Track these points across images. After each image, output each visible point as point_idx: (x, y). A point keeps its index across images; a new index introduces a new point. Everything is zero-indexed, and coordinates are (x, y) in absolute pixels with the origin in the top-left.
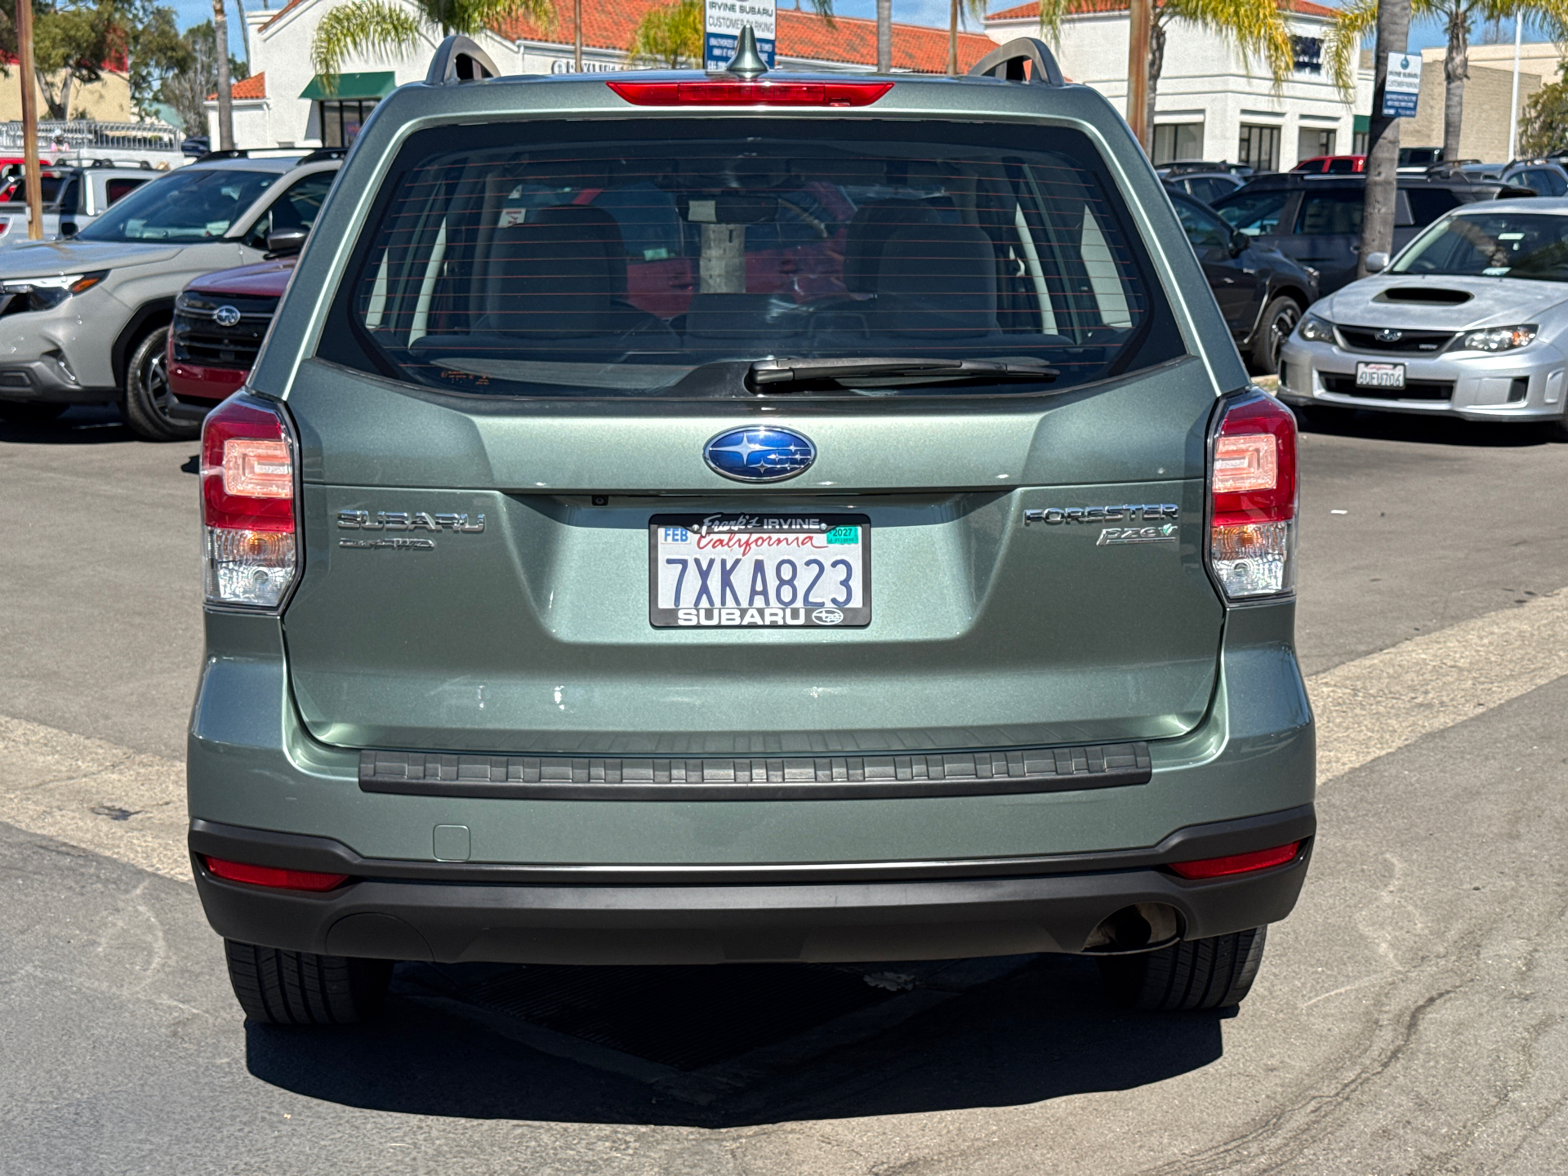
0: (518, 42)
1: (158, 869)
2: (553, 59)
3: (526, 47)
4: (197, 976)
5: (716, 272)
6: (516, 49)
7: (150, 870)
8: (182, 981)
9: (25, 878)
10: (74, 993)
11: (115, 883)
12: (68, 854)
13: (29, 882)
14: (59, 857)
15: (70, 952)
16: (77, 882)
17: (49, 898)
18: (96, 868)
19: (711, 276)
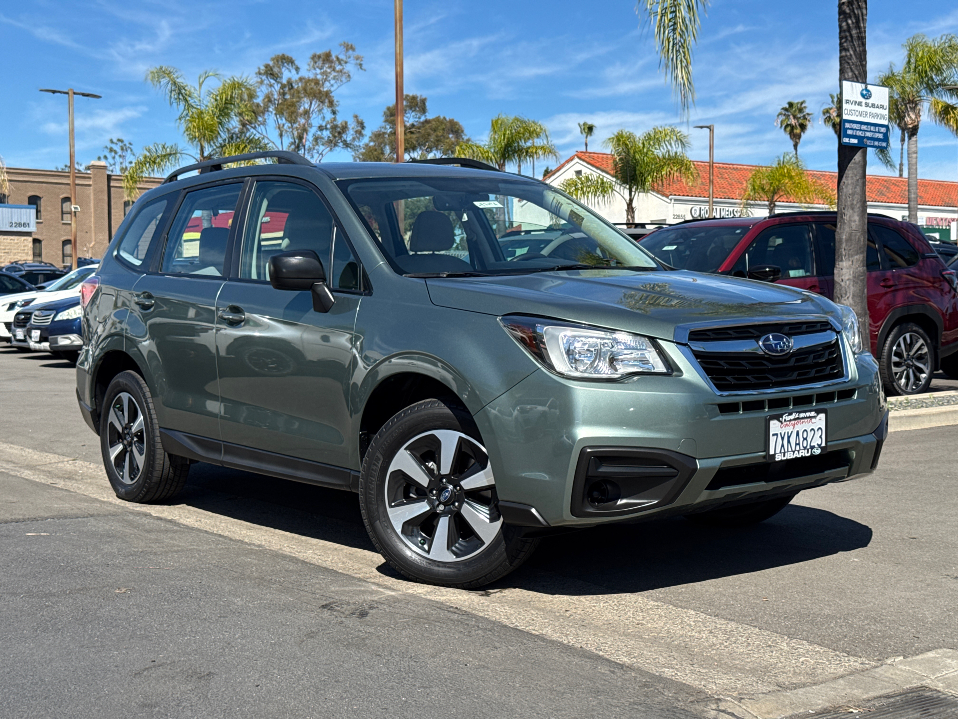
0: (670, 197)
1: (517, 626)
2: (690, 206)
3: (675, 200)
4: (563, 694)
5: (846, 277)
6: (669, 201)
7: (512, 626)
8: (552, 697)
9: (430, 624)
10: (477, 698)
11: (490, 631)
12: (455, 613)
13: (433, 626)
14: (450, 614)
15: (468, 671)
16: (465, 629)
17: (448, 637)
18: (476, 622)
19: (842, 280)
